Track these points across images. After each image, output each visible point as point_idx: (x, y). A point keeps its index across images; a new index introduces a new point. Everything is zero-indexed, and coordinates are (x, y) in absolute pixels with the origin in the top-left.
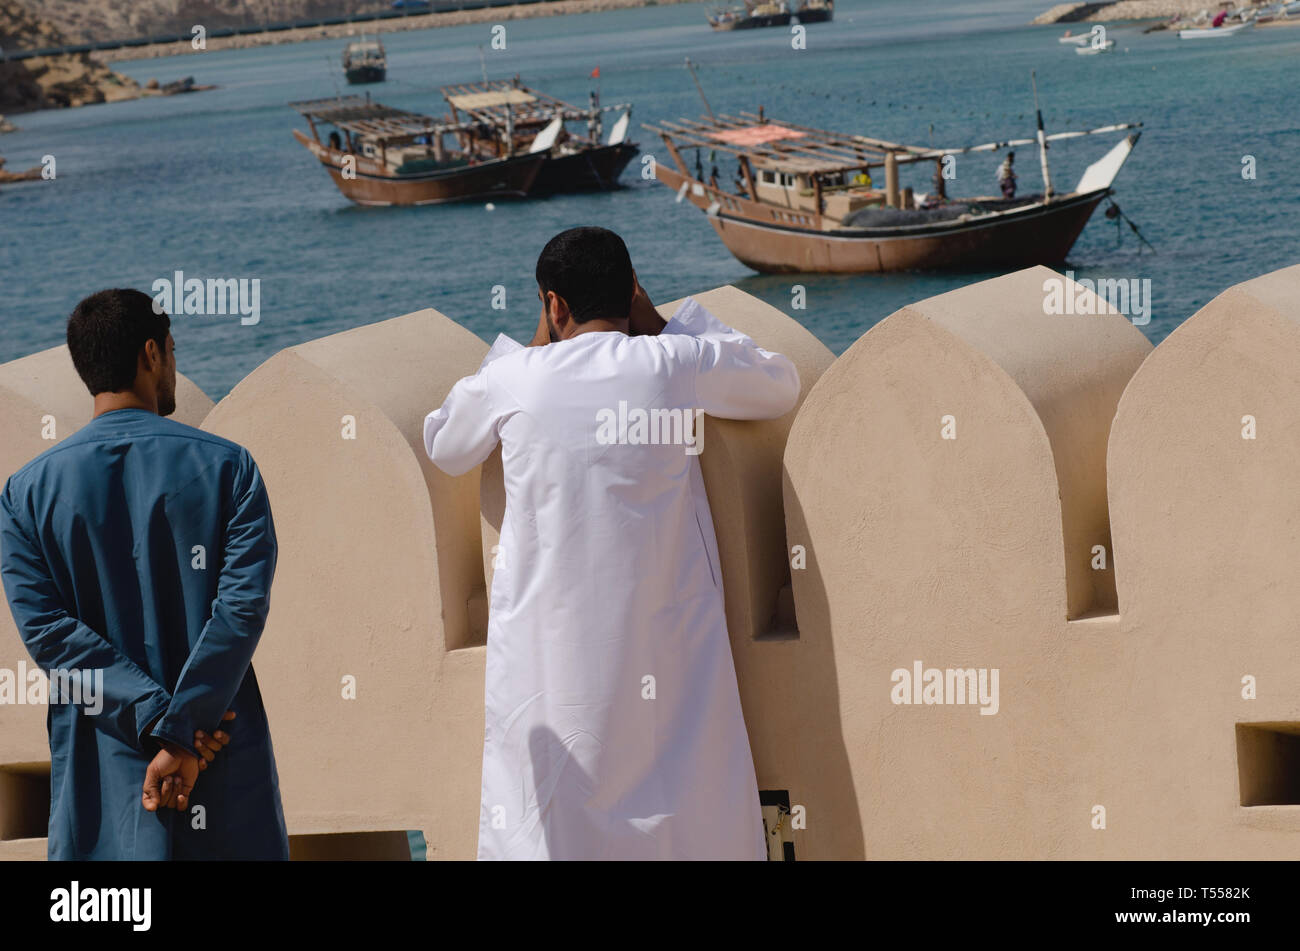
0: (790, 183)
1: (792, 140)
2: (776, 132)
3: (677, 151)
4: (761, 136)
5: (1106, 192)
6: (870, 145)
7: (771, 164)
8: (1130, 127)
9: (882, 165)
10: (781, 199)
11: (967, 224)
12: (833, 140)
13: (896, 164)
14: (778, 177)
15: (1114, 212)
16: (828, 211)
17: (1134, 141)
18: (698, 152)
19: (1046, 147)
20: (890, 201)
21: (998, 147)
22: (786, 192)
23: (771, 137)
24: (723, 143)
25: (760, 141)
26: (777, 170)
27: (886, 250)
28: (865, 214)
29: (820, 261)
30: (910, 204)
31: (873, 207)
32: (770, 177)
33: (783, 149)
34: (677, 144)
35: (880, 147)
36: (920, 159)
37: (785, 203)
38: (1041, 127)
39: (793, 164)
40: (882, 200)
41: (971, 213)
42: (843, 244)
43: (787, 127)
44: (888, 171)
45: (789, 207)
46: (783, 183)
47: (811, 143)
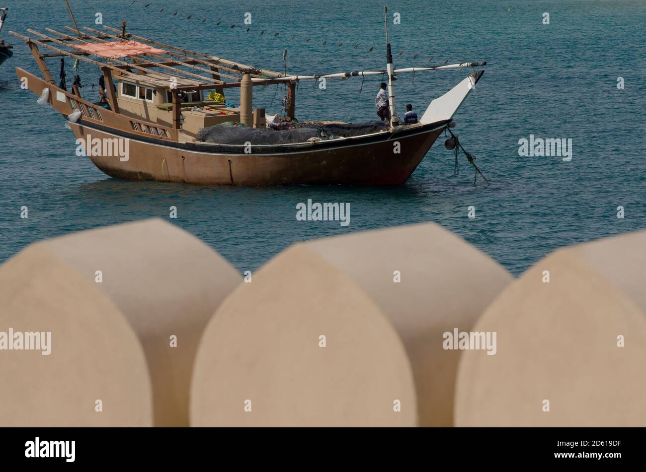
0: (150, 97)
1: (152, 56)
2: (137, 48)
3: (41, 58)
4: (124, 50)
5: (448, 124)
6: (225, 65)
7: (133, 77)
8: (473, 65)
9: (239, 85)
10: (140, 111)
11: (316, 146)
12: (191, 59)
13: (251, 85)
14: (137, 89)
15: (453, 143)
16: (184, 126)
17: (478, 77)
18: (62, 60)
19: (393, 79)
20: (243, 120)
21: (348, 75)
22: (145, 103)
23: (132, 52)
24: (86, 54)
25: (123, 55)
26: (138, 83)
27: (238, 165)
28: (220, 131)
29: (175, 171)
30: (262, 123)
31: (227, 124)
32: (130, 89)
33: (144, 63)
34: (42, 52)
35: (235, 67)
36: (273, 81)
37: (144, 116)
38: (390, 61)
39: (152, 79)
40: (236, 118)
41: (320, 137)
42: (198, 157)
43: (146, 42)
44: (243, 90)
45: (148, 119)
46: (142, 96)
47: (170, 60)
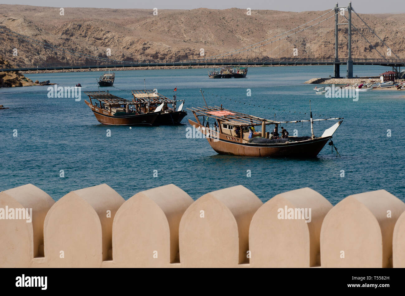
0: (232, 129)
1: (232, 115)
2: (226, 113)
3: (197, 116)
4: (223, 114)
5: (331, 137)
6: (254, 118)
7: (227, 122)
8: (339, 119)
9: (261, 125)
10: (229, 133)
11: (288, 144)
12: (244, 116)
13: (265, 125)
14: (228, 126)
15: (331, 144)
16: (244, 138)
17: (340, 123)
18: (204, 117)
19: (313, 123)
20: (262, 136)
21: (297, 122)
22: (230, 130)
23: (225, 114)
24: (210, 115)
25: (223, 115)
26: (228, 124)
27: (262, 150)
28: (256, 139)
29: (241, 152)
30: (268, 137)
31: (258, 137)
32: (225, 126)
33: (227, 118)
34: (197, 114)
35: (258, 119)
36: (272, 123)
37: (230, 135)
38: (312, 117)
39: (233, 123)
40: (260, 135)
41: (289, 141)
42: (249, 147)
43: (229, 111)
44: (263, 126)
45: (232, 136)
46: (229, 128)
47: (238, 117)
